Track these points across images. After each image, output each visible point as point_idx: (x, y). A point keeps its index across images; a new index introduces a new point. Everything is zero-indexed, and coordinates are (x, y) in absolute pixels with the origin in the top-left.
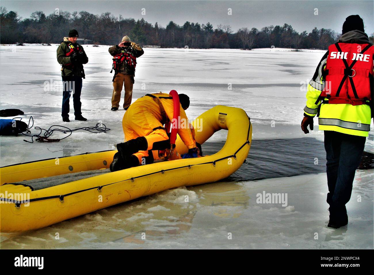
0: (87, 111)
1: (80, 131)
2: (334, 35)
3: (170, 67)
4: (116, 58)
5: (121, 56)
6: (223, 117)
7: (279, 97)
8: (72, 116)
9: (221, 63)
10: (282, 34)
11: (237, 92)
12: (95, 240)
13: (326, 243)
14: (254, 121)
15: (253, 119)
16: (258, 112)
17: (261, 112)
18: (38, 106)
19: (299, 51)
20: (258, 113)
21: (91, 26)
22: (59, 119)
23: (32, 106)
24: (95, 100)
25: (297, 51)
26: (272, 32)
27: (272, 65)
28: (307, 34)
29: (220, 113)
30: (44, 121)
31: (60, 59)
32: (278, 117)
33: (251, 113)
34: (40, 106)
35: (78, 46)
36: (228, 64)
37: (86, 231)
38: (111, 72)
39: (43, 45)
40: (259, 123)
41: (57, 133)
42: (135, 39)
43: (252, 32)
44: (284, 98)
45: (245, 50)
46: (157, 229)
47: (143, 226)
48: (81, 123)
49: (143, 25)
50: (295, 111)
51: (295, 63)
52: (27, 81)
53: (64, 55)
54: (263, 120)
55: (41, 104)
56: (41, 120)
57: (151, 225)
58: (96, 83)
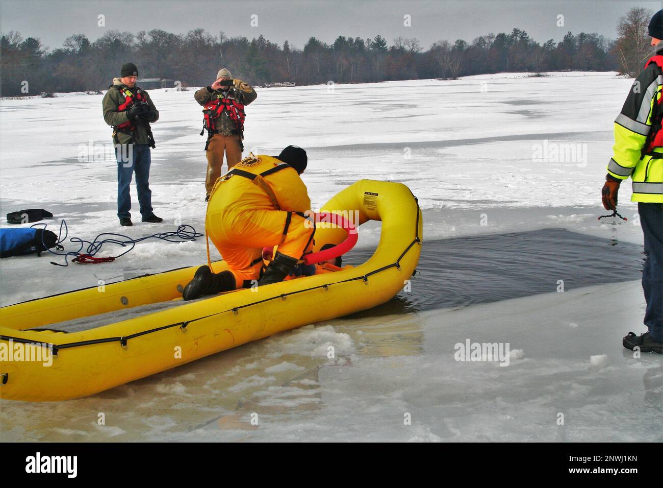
0: (164, 206)
1: (150, 241)
2: (604, 43)
3: (310, 119)
4: (209, 108)
5: (217, 104)
6: (371, 199)
7: (503, 160)
8: (136, 215)
9: (402, 106)
10: (511, 47)
11: (429, 155)
12: (172, 427)
13: (577, 411)
14: (458, 204)
15: (456, 201)
16: (464, 188)
17: (470, 188)
18: (79, 201)
19: (543, 76)
20: (465, 190)
21: (171, 56)
22: (115, 222)
23: (68, 202)
24: (178, 184)
25: (539, 76)
26: (492, 46)
27: (492, 104)
28: (555, 44)
29: (366, 193)
30: (88, 226)
31: (108, 117)
32: (500, 196)
33: (452, 191)
34: (80, 202)
35: (139, 92)
36: (415, 106)
37: (157, 414)
38: (202, 134)
39: (88, 94)
40: (467, 207)
41: (109, 246)
42: (250, 73)
43: (456, 47)
44: (513, 160)
45: (446, 80)
46: (280, 403)
47: (257, 400)
48: (153, 227)
49: (262, 48)
50: (531, 182)
51: (533, 97)
52: (60, 160)
53: (116, 108)
54: (473, 202)
55: (83, 198)
56: (82, 225)
57: (270, 396)
58: (181, 155)
